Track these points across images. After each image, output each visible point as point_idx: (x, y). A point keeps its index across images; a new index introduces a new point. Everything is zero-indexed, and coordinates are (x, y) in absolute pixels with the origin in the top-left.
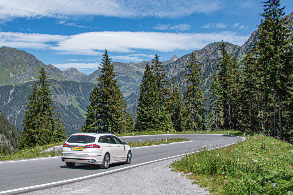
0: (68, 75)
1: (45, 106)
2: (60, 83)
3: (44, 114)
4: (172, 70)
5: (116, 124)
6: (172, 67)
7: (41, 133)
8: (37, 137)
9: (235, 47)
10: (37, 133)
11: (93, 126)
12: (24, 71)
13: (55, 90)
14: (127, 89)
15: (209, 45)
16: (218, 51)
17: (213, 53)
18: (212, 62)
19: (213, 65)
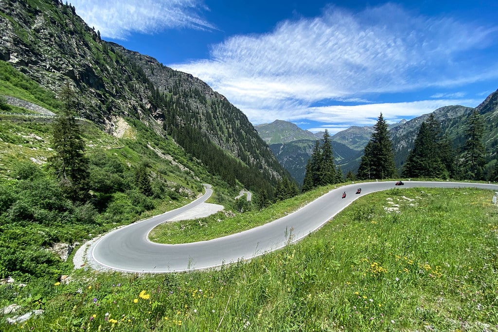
0: (318, 136)
1: (327, 156)
2: (312, 141)
3: (327, 162)
4: (401, 130)
5: (388, 171)
6: (401, 128)
7: (325, 175)
8: (321, 177)
9: (467, 109)
10: (322, 175)
11: (367, 171)
12: (290, 134)
13: (309, 146)
14: (361, 145)
15: (440, 108)
16: (448, 114)
17: (443, 116)
18: (442, 122)
19: (442, 125)
